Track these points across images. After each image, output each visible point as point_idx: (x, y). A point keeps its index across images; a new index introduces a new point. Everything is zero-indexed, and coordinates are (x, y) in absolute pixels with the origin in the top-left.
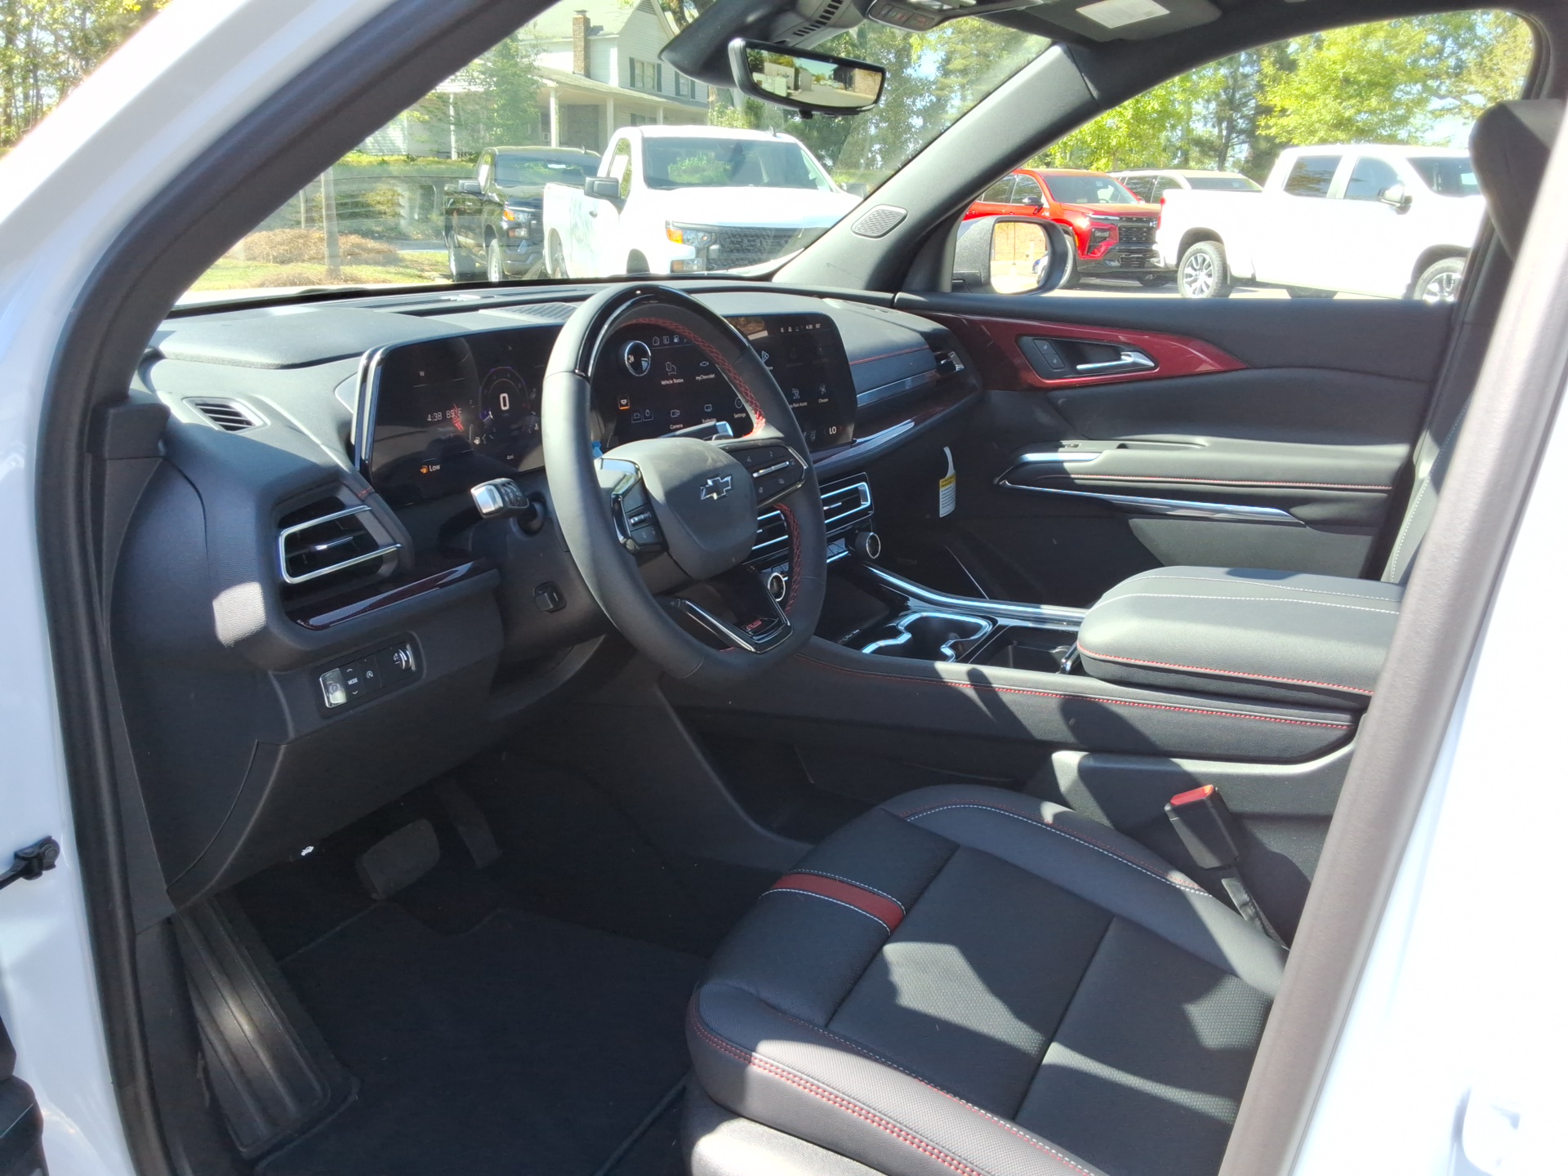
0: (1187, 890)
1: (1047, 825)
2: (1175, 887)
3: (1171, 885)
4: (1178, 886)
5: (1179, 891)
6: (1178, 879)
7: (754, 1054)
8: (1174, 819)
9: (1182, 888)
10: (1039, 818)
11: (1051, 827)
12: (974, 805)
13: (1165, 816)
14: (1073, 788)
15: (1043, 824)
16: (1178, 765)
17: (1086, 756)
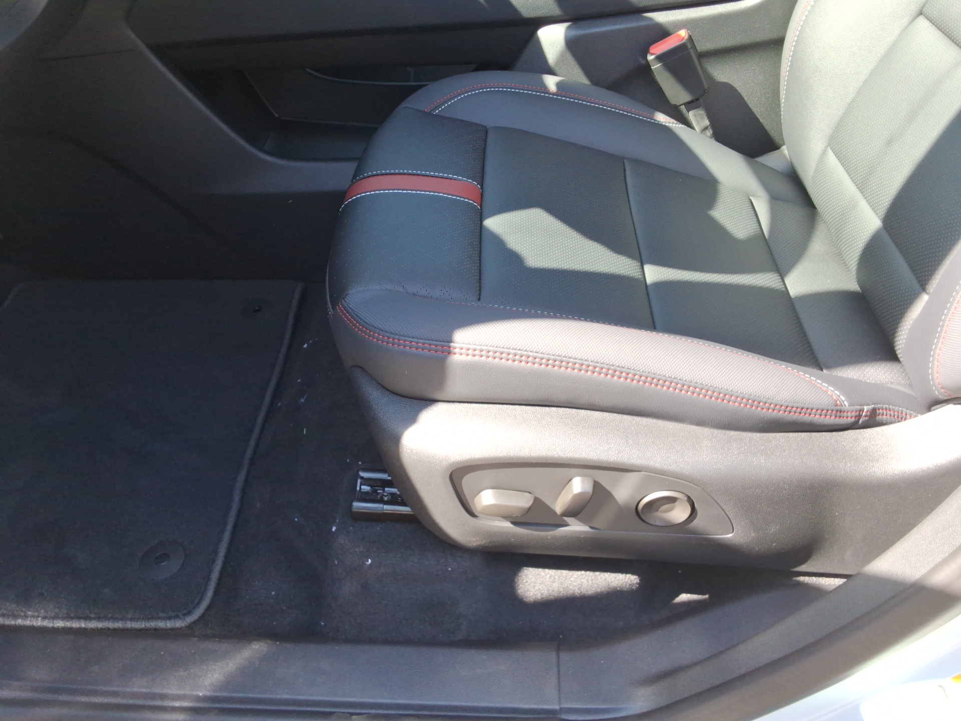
0: (671, 125)
1: (553, 94)
2: (662, 124)
3: (658, 124)
4: (663, 124)
5: (665, 127)
6: (662, 118)
7: (452, 344)
8: (656, 67)
9: (667, 124)
10: (545, 89)
11: (557, 95)
12: (487, 88)
13: (648, 66)
14: (561, 59)
15: (550, 94)
16: (650, 19)
17: (568, 28)
